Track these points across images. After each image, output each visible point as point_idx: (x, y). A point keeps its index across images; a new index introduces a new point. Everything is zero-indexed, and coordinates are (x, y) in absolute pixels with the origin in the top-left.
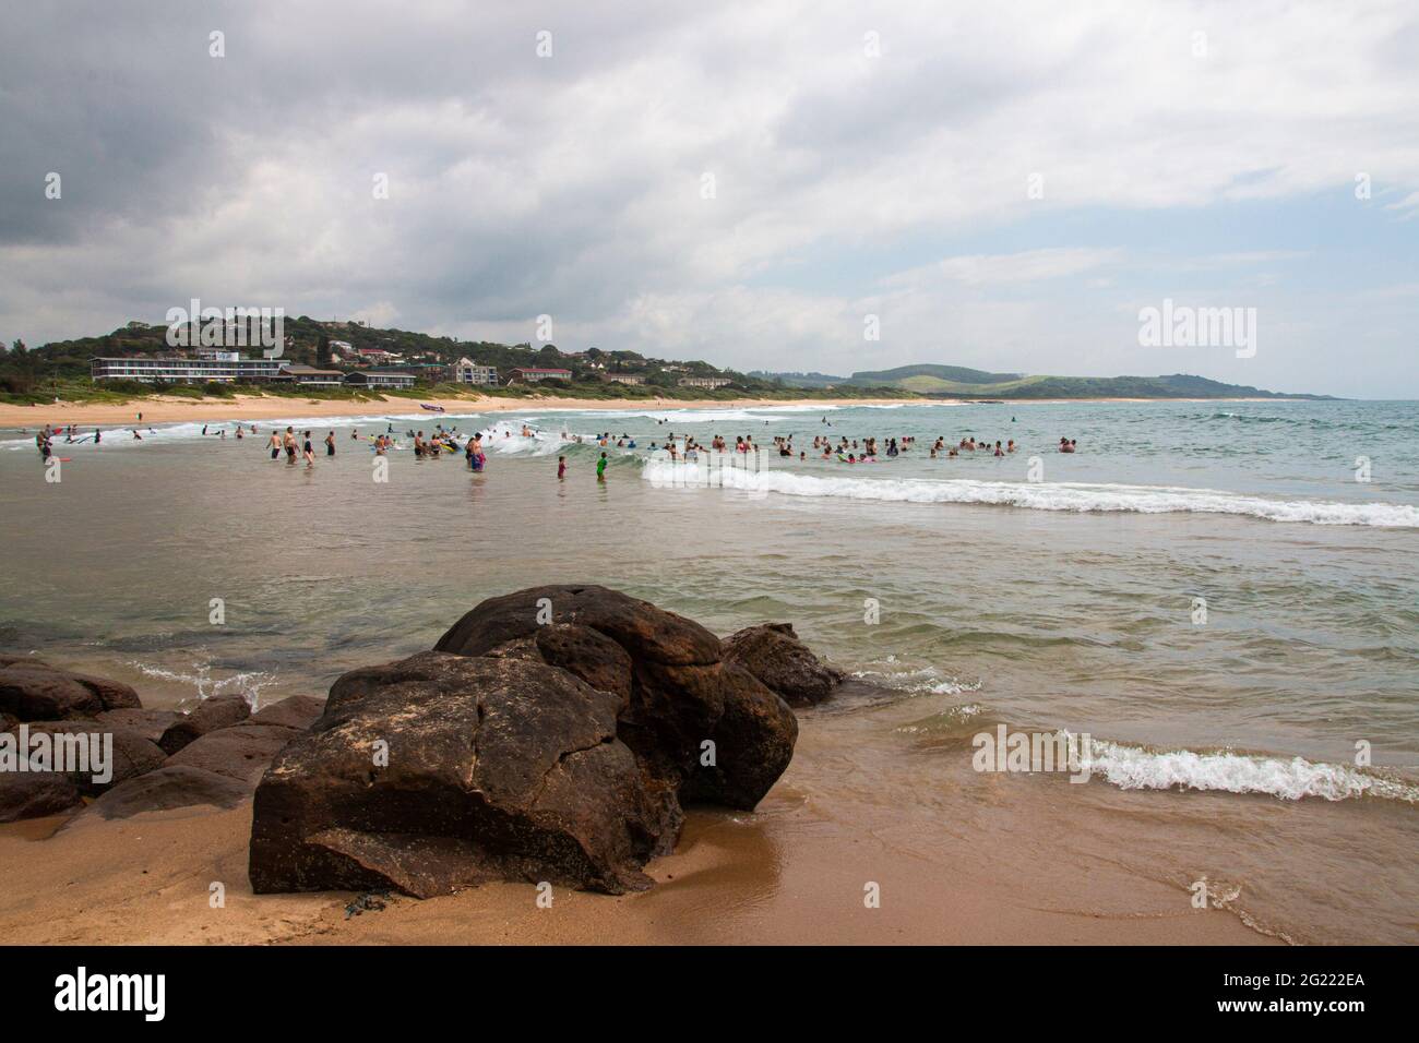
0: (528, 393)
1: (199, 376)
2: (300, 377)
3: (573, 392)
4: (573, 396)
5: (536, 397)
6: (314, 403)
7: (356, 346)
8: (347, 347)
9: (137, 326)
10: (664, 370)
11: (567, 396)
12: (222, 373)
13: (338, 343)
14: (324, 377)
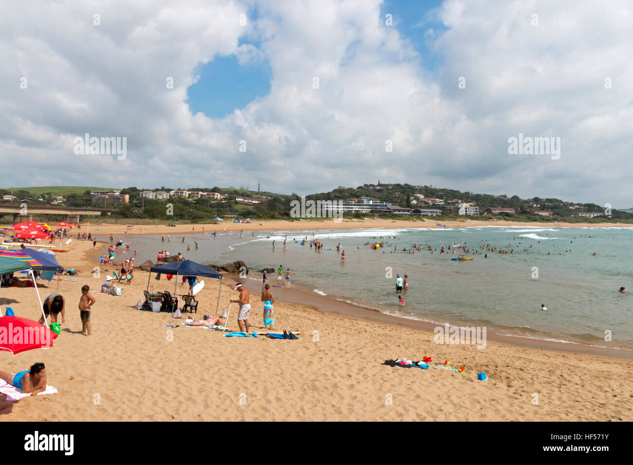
0: (491, 219)
1: (357, 209)
2: (394, 210)
3: (513, 219)
4: (513, 220)
5: (494, 221)
6: (394, 222)
7: (426, 196)
8: (421, 197)
9: (341, 188)
10: (571, 208)
11: (510, 220)
12: (366, 208)
13: (418, 195)
14: (404, 211)
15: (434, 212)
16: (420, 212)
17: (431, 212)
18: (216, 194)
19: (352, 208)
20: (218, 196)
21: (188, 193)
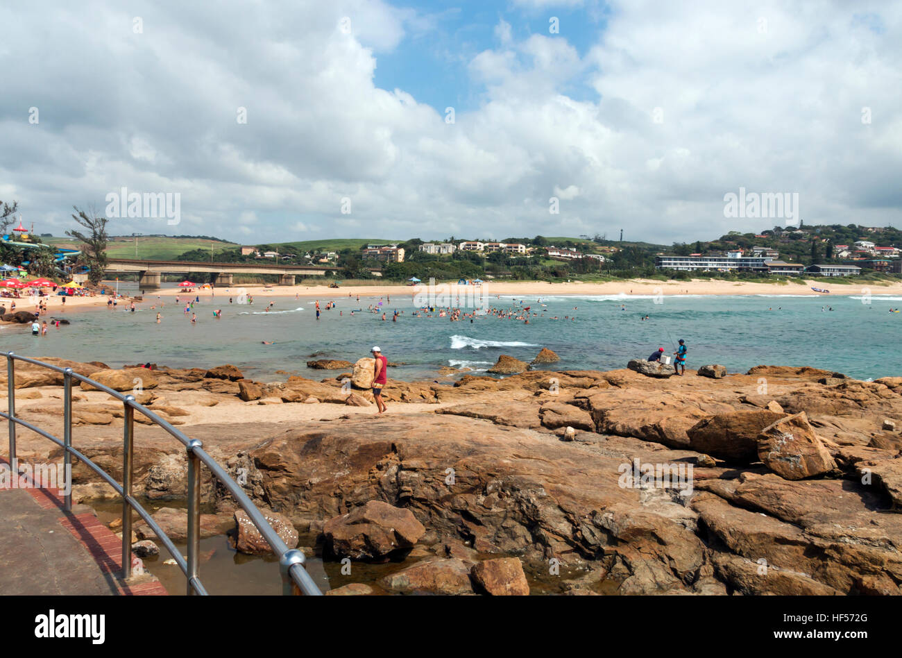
12: (730, 265)
14: (791, 268)
15: (845, 270)
16: (818, 270)
17: (840, 270)
18: (520, 246)
19: (706, 264)
20: (522, 249)
21: (483, 245)
